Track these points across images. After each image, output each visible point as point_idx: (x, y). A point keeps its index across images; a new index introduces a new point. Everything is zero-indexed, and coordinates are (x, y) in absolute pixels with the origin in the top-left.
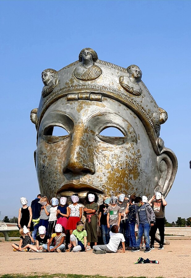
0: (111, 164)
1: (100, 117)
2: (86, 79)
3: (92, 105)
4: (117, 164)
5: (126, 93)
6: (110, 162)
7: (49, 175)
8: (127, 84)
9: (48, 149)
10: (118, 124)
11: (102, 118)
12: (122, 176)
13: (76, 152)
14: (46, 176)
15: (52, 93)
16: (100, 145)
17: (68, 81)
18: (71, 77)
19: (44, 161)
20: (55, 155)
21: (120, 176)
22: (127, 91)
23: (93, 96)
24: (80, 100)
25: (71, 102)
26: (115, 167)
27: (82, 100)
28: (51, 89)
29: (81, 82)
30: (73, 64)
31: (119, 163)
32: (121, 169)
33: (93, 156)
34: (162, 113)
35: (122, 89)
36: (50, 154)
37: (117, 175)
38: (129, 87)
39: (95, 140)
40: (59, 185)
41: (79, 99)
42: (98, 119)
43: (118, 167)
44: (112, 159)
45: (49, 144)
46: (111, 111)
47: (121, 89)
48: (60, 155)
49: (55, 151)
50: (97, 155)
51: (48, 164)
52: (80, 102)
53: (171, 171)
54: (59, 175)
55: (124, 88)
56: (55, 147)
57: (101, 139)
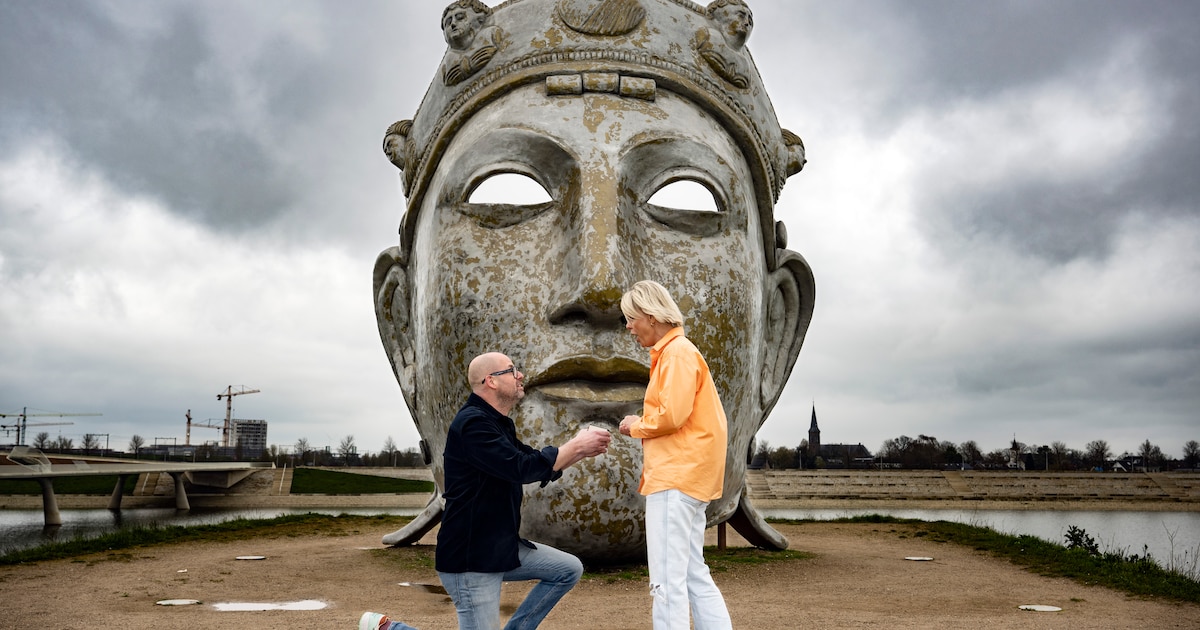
0: (692, 295)
1: (654, 147)
2: (601, 32)
3: (628, 110)
4: (709, 296)
5: (716, 80)
6: (689, 291)
7: (496, 329)
8: (719, 51)
9: (485, 245)
12: (720, 335)
13: (610, 256)
14: (481, 332)
15: (482, 72)
16: (654, 236)
17: (540, 37)
18: (548, 25)
19: (473, 284)
20: (513, 265)
21: (717, 335)
22: (720, 73)
23: (630, 83)
24: (587, 96)
25: (560, 100)
26: (705, 308)
27: (594, 95)
28: (482, 60)
29: (582, 39)
31: (715, 292)
32: (720, 311)
33: (643, 270)
34: (793, 144)
35: (705, 67)
36: (495, 261)
37: (710, 333)
38: (724, 60)
39: (638, 219)
40: (536, 361)
41: (584, 91)
42: (649, 153)
43: (710, 305)
44: (696, 282)
45: (488, 231)
47: (702, 67)
48: (531, 266)
49: (514, 252)
50: (653, 266)
51: (489, 293)
52: (588, 99)
53: (793, 322)
54: (534, 329)
55: (712, 65)
56: (512, 239)
57: (652, 217)
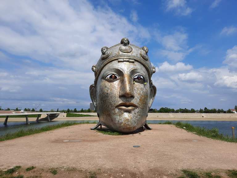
3: (130, 64)
4: (143, 92)
5: (143, 59)
6: (140, 92)
7: (111, 98)
9: (109, 85)
10: (142, 74)
11: (136, 71)
12: (144, 99)
14: (109, 98)
15: (108, 58)
17: (117, 53)
18: (118, 51)
19: (107, 91)
20: (114, 88)
23: (131, 60)
25: (120, 63)
26: (142, 94)
28: (108, 56)
29: (123, 53)
30: (118, 45)
32: (144, 95)
35: (141, 57)
36: (111, 87)
38: (144, 56)
39: (132, 81)
40: (117, 103)
41: (124, 61)
45: (109, 83)
46: (139, 68)
49: (114, 86)
51: (110, 92)
52: (124, 63)
54: (117, 98)
56: (113, 84)
